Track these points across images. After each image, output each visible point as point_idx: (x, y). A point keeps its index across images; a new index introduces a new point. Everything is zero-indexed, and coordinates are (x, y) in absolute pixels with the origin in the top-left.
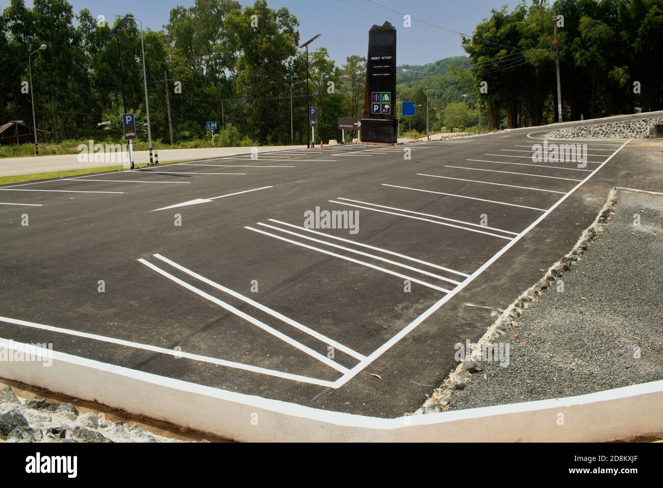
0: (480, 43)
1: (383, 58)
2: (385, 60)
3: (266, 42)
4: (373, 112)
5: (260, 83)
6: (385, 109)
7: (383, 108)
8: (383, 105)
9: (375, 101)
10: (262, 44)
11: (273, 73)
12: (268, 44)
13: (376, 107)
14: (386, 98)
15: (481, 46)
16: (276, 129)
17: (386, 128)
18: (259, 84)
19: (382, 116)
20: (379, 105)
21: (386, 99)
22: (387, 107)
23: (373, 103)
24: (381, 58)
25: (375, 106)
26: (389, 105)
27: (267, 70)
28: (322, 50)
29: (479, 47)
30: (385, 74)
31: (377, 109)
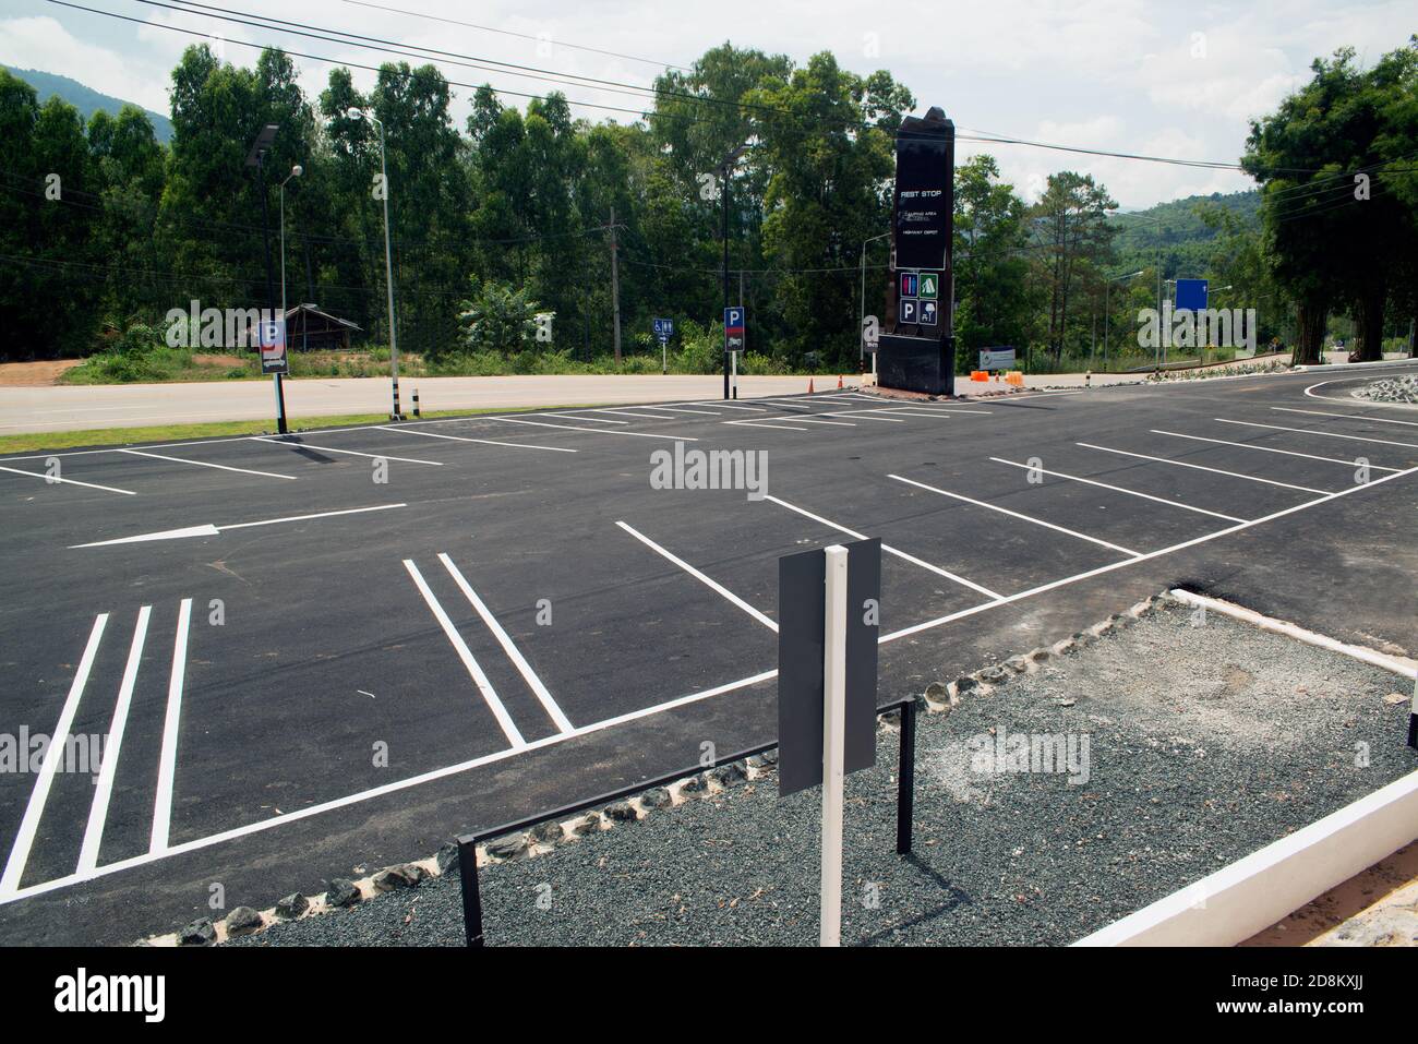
0: (1280, 147)
1: (924, 194)
2: (929, 198)
3: (823, 147)
4: (904, 319)
5: (807, 235)
6: (927, 313)
7: (923, 311)
8: (924, 304)
9: (908, 294)
10: (814, 151)
11: (838, 213)
12: (829, 152)
13: (909, 309)
14: (930, 287)
15: (1282, 152)
16: (842, 336)
17: (927, 358)
18: (805, 238)
19: (920, 331)
20: (914, 303)
21: (928, 291)
22: (930, 308)
23: (903, 298)
24: (920, 194)
25: (907, 305)
26: (934, 303)
27: (827, 207)
28: (984, 162)
29: (1276, 156)
30: (928, 232)
31: (910, 312)
